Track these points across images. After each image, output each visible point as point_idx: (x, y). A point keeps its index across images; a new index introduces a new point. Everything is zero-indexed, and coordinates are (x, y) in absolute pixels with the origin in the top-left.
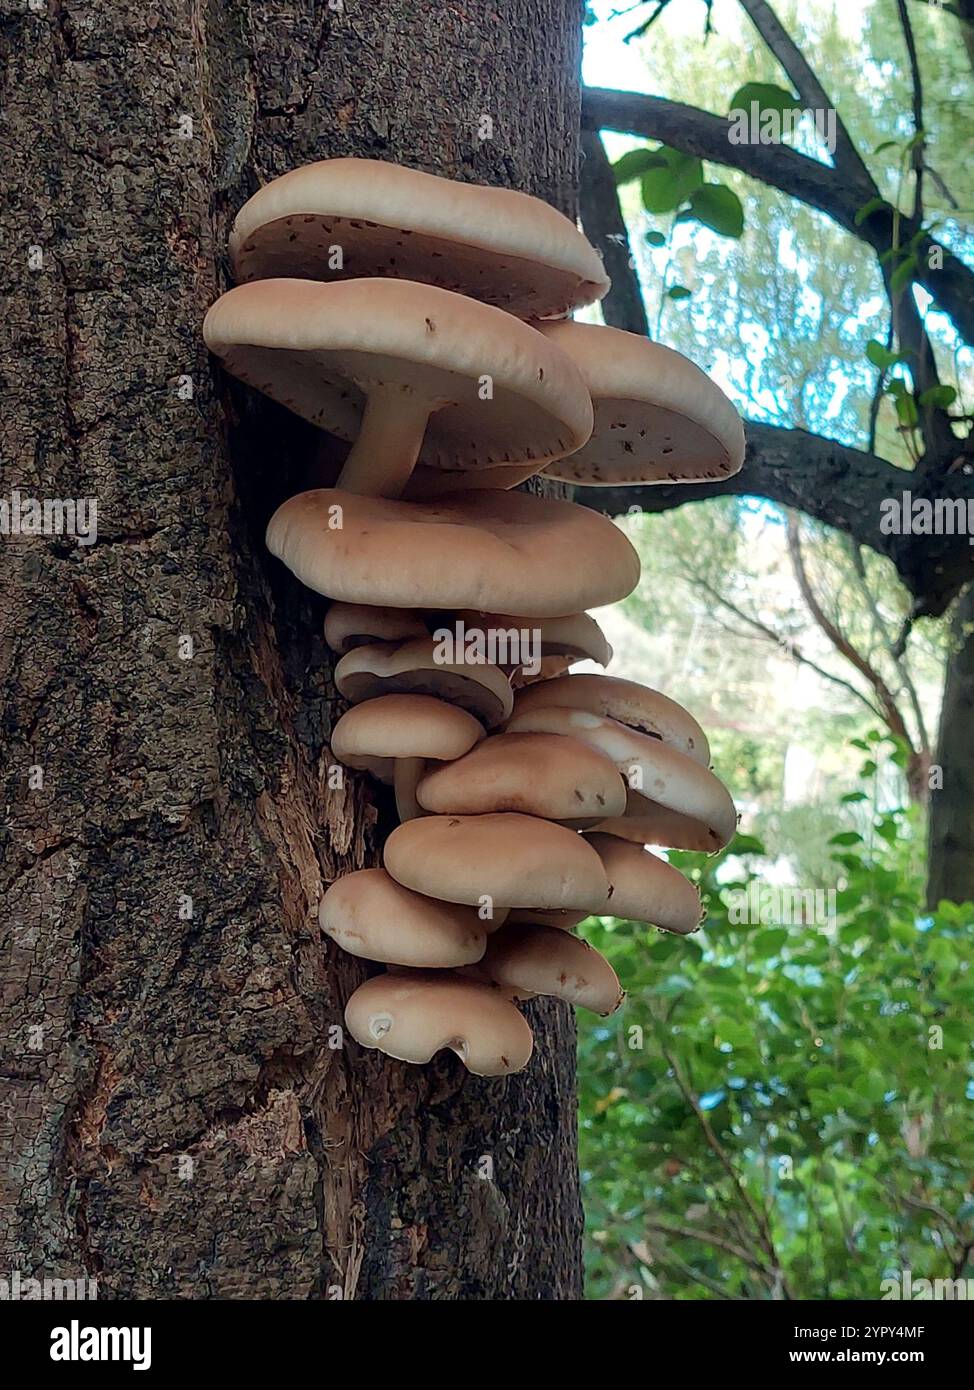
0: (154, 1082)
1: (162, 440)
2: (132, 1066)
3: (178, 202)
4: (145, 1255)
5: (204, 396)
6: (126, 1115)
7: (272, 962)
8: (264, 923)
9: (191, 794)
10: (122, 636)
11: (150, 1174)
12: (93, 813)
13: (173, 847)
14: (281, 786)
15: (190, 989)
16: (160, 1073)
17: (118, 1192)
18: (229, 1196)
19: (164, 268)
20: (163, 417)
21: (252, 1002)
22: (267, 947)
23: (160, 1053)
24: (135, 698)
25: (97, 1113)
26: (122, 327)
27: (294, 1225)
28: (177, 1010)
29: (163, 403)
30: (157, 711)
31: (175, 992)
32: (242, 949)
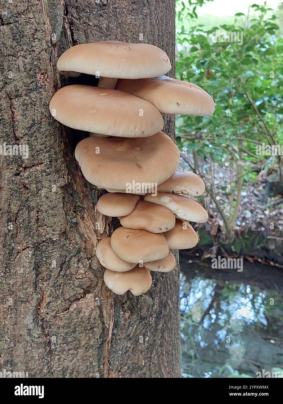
0: (57, 298)
1: (41, 139)
2: (51, 295)
3: (39, 64)
4: (59, 333)
5: (52, 123)
6: (50, 306)
7: (84, 267)
8: (81, 257)
9: (59, 232)
10: (36, 193)
11: (58, 317)
12: (34, 240)
13: (56, 245)
14: (84, 218)
15: (64, 276)
16: (58, 296)
17: (50, 322)
18: (78, 320)
19: (37, 86)
20: (41, 131)
21: (80, 276)
22: (82, 263)
23: (57, 291)
24: (42, 209)
25: (44, 305)
26: (27, 108)
27: (94, 324)
28: (61, 281)
29: (41, 128)
30: (48, 212)
31: (60, 277)
32: (76, 265)
